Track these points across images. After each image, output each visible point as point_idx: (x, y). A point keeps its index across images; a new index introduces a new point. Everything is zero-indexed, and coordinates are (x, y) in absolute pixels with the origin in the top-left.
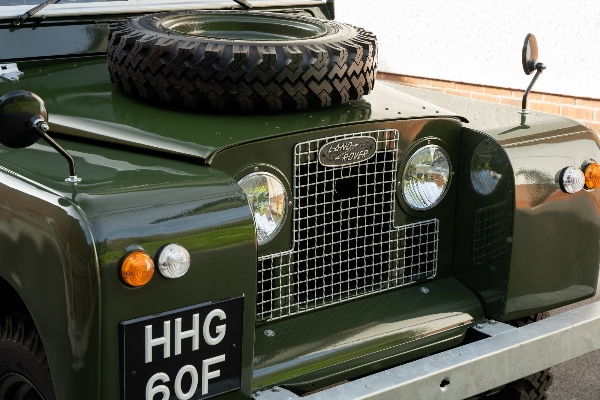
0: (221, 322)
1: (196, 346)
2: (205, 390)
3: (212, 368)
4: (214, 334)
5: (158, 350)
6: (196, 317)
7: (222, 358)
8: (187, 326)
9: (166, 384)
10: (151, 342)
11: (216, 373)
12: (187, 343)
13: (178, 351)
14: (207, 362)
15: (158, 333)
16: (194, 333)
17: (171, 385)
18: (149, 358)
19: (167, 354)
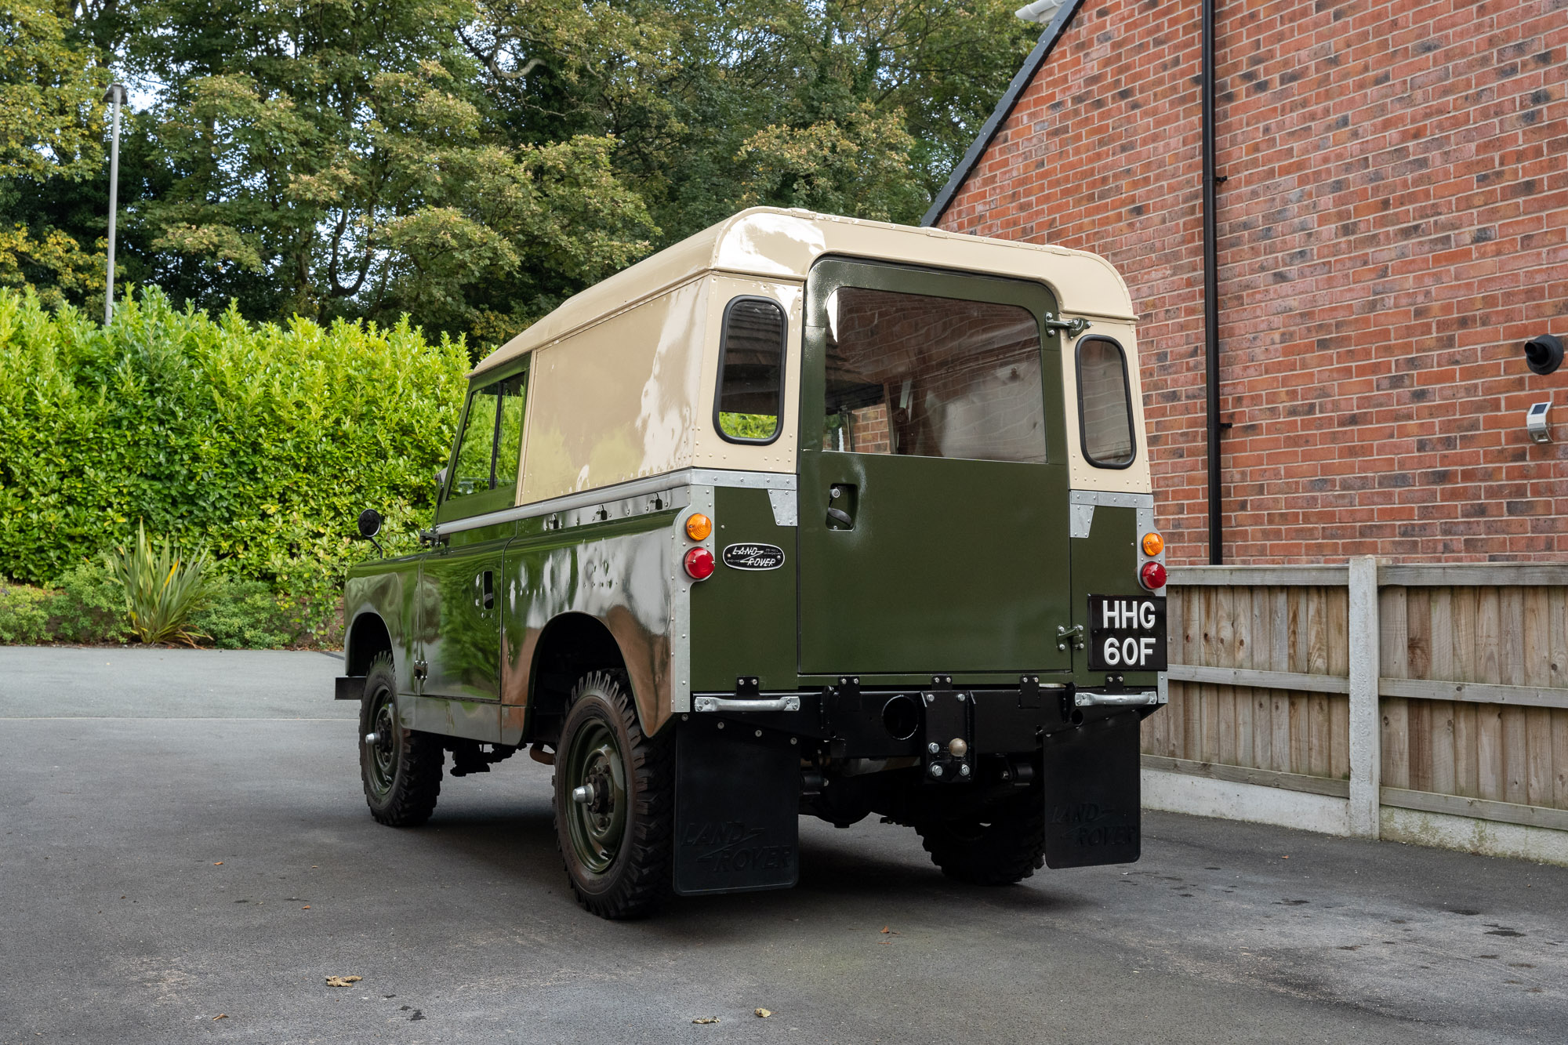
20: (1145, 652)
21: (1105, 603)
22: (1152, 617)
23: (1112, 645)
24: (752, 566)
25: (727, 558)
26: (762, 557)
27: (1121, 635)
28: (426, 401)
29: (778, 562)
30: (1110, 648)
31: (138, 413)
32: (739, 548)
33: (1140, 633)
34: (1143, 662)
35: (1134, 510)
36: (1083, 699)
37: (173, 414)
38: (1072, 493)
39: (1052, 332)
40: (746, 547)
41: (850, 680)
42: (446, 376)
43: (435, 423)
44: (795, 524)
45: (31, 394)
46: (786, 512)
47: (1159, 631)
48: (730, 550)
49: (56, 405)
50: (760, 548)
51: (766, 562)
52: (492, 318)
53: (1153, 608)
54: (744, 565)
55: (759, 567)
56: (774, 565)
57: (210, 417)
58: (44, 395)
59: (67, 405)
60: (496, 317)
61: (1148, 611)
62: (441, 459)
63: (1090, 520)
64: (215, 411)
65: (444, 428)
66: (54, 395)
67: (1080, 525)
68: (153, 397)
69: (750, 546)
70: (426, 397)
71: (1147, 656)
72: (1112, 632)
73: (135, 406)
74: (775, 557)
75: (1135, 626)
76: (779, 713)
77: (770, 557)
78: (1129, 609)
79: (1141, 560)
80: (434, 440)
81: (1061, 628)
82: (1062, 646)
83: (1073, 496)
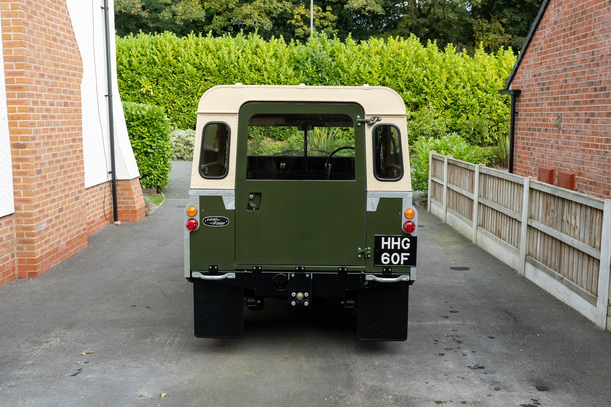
20: (403, 259)
21: (383, 239)
22: (408, 245)
23: (386, 256)
24: (215, 225)
25: (204, 222)
26: (219, 221)
27: (391, 252)
28: (419, 68)
29: (226, 223)
30: (385, 258)
31: (313, 80)
32: (210, 218)
33: (402, 251)
34: (402, 263)
35: (401, 200)
36: (370, 277)
37: (325, 79)
38: (368, 192)
39: (359, 124)
40: (212, 218)
41: (257, 268)
42: (427, 58)
43: (422, 77)
44: (234, 208)
45: (279, 74)
46: (230, 205)
47: (413, 250)
48: (206, 219)
49: (287, 78)
50: (218, 218)
51: (221, 223)
52: (481, 22)
53: (409, 240)
54: (212, 225)
55: (218, 225)
56: (224, 224)
57: (338, 79)
58: (283, 75)
59: (290, 77)
60: (483, 21)
61: (406, 242)
62: (424, 91)
63: (377, 204)
64: (340, 77)
65: (425, 79)
66: (286, 75)
67: (372, 205)
68: (318, 74)
69: (214, 218)
70: (420, 67)
71: (404, 261)
72: (386, 250)
73: (312, 77)
74: (225, 221)
75: (399, 248)
76: (226, 279)
77: (223, 221)
78: (396, 240)
79: (404, 220)
80: (421, 84)
81: (360, 249)
82: (360, 256)
83: (368, 194)
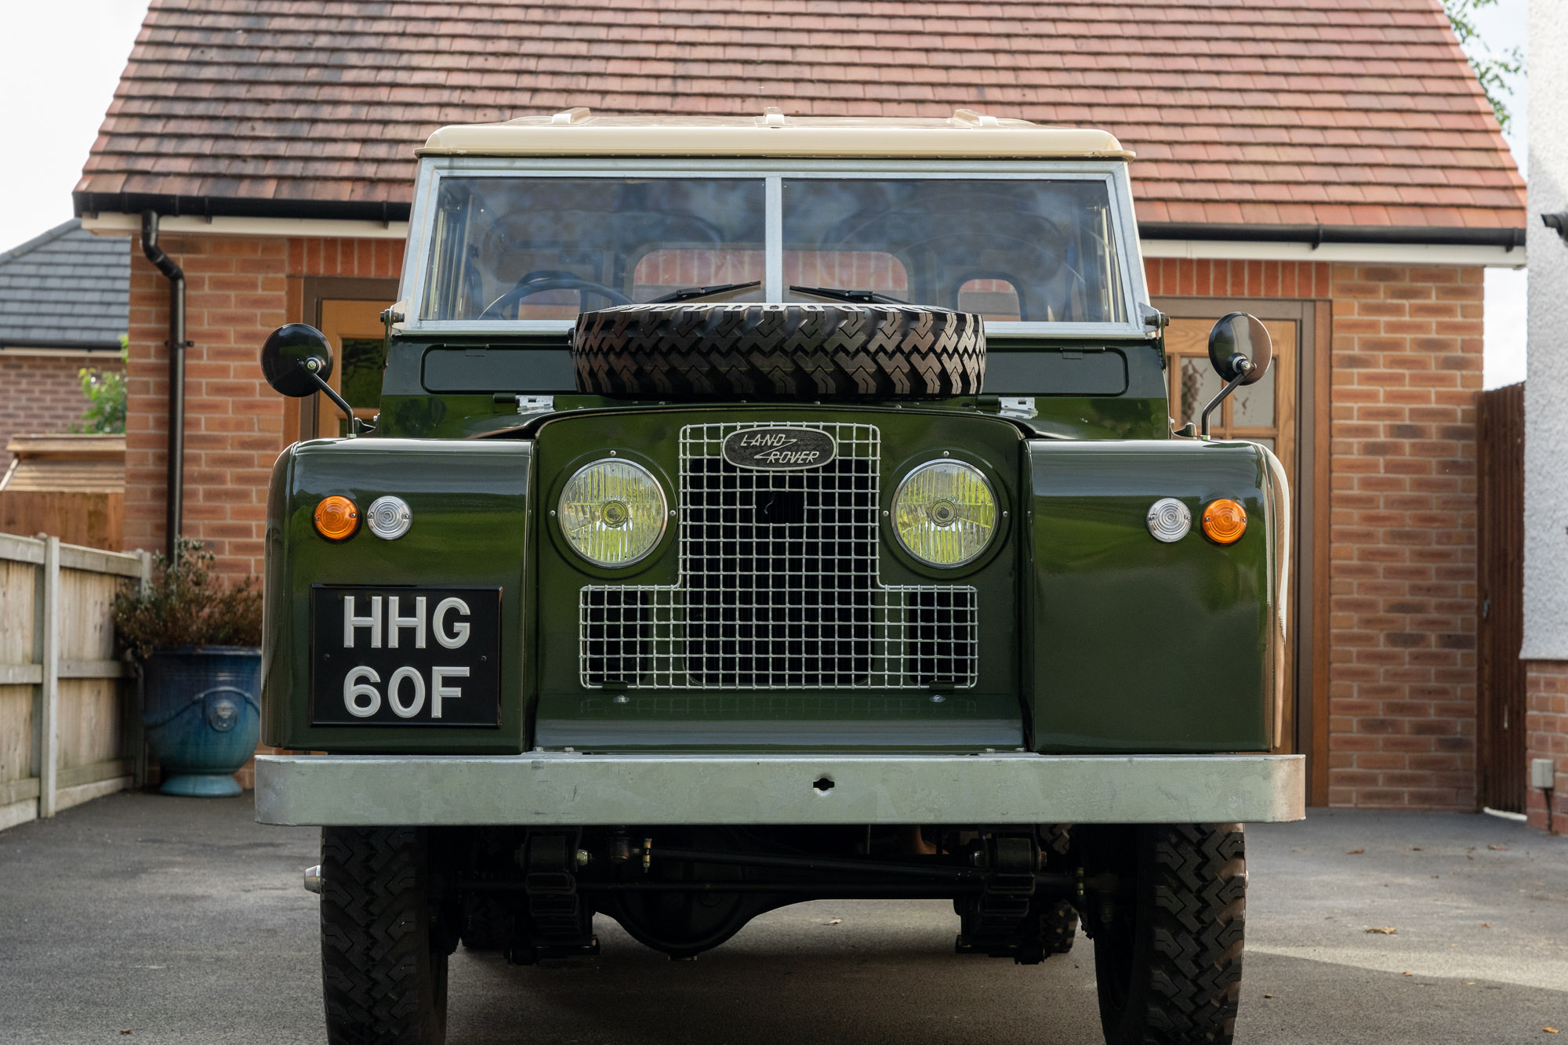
0: (464, 619)
1: (421, 642)
2: (437, 712)
3: (448, 682)
4: (451, 633)
5: (363, 634)
6: (421, 602)
7: (464, 671)
8: (408, 610)
9: (375, 685)
10: (352, 621)
11: (456, 692)
12: (407, 634)
13: (394, 642)
14: (439, 672)
15: (363, 609)
16: (419, 622)
17: (382, 687)
18: (349, 641)
19: (376, 642)
